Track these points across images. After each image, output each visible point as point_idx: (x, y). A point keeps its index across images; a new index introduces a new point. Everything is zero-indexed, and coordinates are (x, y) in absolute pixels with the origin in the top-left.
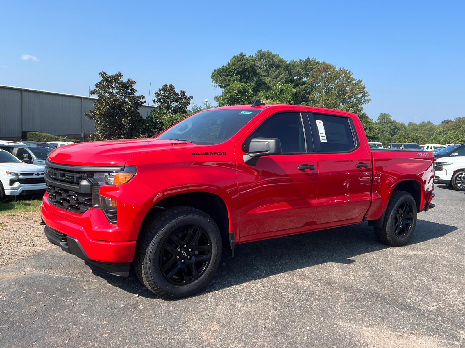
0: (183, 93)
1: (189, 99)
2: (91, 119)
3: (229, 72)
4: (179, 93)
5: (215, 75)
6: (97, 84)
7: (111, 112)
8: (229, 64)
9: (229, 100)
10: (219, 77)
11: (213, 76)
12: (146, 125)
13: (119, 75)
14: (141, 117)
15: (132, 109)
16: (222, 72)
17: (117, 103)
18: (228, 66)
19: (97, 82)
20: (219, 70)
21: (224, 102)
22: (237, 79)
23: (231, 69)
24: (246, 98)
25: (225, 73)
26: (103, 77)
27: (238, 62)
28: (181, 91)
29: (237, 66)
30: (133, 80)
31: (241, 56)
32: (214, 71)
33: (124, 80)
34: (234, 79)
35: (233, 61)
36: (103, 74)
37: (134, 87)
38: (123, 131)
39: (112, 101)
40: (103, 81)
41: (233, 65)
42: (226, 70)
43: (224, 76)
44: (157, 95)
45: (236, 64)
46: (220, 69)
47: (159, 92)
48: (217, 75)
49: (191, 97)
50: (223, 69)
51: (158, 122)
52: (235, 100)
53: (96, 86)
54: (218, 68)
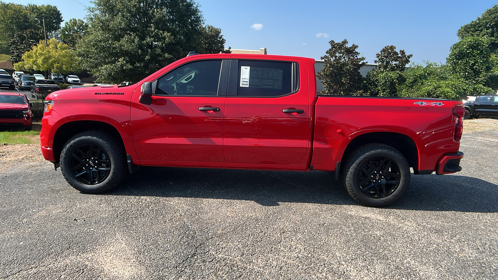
0: (403, 52)
1: (409, 57)
2: (320, 79)
3: (479, 27)
4: (399, 53)
5: (461, 32)
6: (328, 51)
7: (335, 73)
8: (479, 19)
9: (458, 56)
10: (466, 34)
11: (459, 33)
12: (364, 83)
13: (345, 42)
14: (361, 76)
15: (350, 69)
16: (469, 28)
17: (339, 65)
18: (478, 21)
19: (328, 49)
20: (466, 26)
21: (451, 58)
22: (487, 33)
23: (481, 23)
24: (479, 52)
25: (474, 29)
26: (332, 45)
27: (490, 15)
28: (401, 51)
29: (489, 19)
30: (356, 45)
31: (494, 9)
32: (461, 28)
33: (349, 45)
34: (484, 33)
35: (485, 15)
36: (332, 42)
37: (356, 50)
38: (343, 88)
39: (335, 63)
40: (332, 48)
41: (484, 19)
42: (475, 25)
43: (471, 32)
44: (378, 56)
45: (488, 17)
46: (468, 25)
47: (380, 54)
48: (463, 32)
49: (411, 55)
50: (471, 25)
51: (374, 79)
52: (465, 55)
53: (327, 52)
54: (466, 24)
